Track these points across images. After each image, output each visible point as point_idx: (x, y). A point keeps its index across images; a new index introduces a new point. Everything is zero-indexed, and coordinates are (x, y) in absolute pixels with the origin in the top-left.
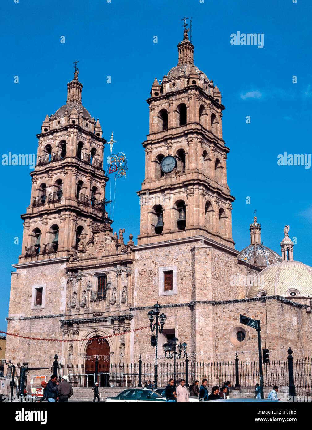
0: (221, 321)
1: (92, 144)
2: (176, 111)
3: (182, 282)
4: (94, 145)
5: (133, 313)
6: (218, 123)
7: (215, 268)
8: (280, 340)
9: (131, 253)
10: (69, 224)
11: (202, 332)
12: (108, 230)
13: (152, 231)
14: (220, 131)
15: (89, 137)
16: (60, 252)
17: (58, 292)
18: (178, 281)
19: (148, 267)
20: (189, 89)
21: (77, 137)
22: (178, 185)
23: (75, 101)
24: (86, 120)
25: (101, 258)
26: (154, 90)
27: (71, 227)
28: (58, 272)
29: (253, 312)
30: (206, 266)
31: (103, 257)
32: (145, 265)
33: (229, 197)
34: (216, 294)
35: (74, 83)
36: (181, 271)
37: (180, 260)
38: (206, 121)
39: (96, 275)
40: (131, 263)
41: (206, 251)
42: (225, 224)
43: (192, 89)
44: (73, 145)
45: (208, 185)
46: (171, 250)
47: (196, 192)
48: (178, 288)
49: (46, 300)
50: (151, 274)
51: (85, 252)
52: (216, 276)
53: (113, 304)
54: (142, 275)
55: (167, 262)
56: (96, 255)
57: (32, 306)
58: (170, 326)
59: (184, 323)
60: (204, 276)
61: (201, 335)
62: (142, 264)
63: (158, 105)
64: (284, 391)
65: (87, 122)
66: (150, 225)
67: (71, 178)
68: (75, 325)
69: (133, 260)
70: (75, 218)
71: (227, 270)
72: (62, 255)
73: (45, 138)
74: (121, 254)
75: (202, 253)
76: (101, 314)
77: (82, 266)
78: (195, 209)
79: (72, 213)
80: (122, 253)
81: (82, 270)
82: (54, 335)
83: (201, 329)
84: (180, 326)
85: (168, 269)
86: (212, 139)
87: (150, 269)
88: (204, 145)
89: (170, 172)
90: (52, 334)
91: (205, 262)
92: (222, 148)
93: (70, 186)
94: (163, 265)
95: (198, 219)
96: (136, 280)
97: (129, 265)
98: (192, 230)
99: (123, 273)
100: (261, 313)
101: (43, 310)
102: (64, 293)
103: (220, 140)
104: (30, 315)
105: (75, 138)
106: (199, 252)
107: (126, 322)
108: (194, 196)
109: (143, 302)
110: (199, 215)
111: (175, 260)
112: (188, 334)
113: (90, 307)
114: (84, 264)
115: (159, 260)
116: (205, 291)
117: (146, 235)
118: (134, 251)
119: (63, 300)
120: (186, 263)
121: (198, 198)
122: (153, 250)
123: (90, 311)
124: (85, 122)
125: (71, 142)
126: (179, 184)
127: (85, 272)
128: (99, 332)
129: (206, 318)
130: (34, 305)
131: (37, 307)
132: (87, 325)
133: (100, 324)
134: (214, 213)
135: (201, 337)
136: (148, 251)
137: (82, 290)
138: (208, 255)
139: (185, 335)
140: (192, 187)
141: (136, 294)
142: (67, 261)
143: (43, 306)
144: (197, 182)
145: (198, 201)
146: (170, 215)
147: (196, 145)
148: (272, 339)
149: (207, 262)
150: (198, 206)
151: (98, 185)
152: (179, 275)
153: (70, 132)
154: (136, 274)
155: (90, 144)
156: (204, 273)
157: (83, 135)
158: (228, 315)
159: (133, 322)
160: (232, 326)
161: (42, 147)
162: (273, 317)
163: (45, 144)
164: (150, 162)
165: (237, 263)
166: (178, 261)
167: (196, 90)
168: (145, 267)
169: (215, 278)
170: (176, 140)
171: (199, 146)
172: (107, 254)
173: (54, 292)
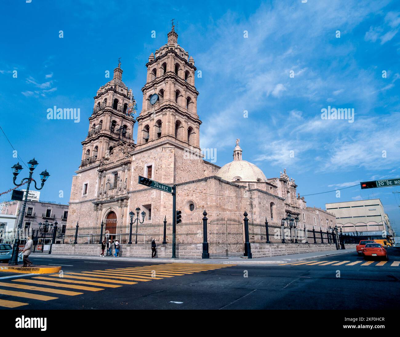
0: (180, 197)
1: (125, 101)
2: (161, 68)
3: (157, 172)
4: (126, 102)
5: (130, 195)
6: (192, 77)
7: (182, 163)
8: (216, 208)
9: (130, 157)
10: (103, 145)
11: (165, 205)
12: (120, 145)
13: (143, 141)
14: (192, 81)
15: (122, 97)
16: (97, 162)
17: (94, 185)
18: (154, 172)
19: (139, 165)
20: (168, 53)
21: (113, 96)
22: (158, 111)
23: (117, 78)
24: (122, 87)
25: (116, 162)
26: (150, 59)
27: (105, 146)
28: (95, 173)
29: (199, 189)
30: (170, 160)
31: (117, 161)
32: (137, 163)
33: (197, 120)
34: (182, 180)
35: (117, 69)
36: (157, 165)
37: (156, 158)
38: (181, 73)
39: (113, 173)
40: (130, 163)
41: (171, 150)
42: (194, 137)
43: (170, 53)
44: (110, 100)
45: (177, 109)
46: (152, 152)
47: (168, 113)
48: (155, 176)
49: (89, 191)
50: (140, 169)
51: (109, 160)
52: (183, 169)
53: (120, 190)
54: (135, 170)
55: (149, 160)
56: (114, 161)
57: (82, 195)
58: (148, 202)
59: (157, 200)
60: (169, 167)
61: (165, 207)
62: (136, 163)
63: (152, 67)
64: (199, 248)
65: (123, 89)
66: (142, 138)
67: (107, 118)
68: (100, 205)
69: (131, 161)
70: (108, 141)
71: (193, 166)
72: (97, 163)
73: (98, 99)
74: (125, 159)
75: (167, 151)
76: (113, 197)
77: (106, 168)
78: (167, 124)
79: (106, 138)
80: (126, 157)
81: (106, 170)
82: (91, 212)
83: (165, 203)
84: (154, 202)
85: (149, 165)
86: (183, 83)
87: (140, 166)
88: (177, 86)
89: (155, 104)
90: (90, 211)
91: (169, 157)
92: (193, 91)
93: (106, 123)
94: (147, 163)
95: (169, 130)
96: (132, 173)
97: (129, 165)
98: (164, 137)
99: (126, 170)
100: (205, 190)
101: (87, 197)
102: (97, 186)
103: (193, 86)
104: (81, 200)
105: (112, 96)
106: (165, 151)
107: (125, 201)
108: (167, 116)
109: (135, 188)
110: (169, 127)
111: (153, 158)
112: (158, 207)
113: (109, 193)
114: (108, 167)
115: (145, 159)
116: (169, 177)
117: (139, 144)
118: (132, 155)
119: (96, 190)
120: (160, 160)
121: (169, 116)
122: (142, 153)
123: (109, 196)
124: (120, 88)
125: (109, 98)
126: (158, 109)
127: (108, 171)
128: (112, 209)
129: (169, 195)
130: (84, 194)
131: (84, 195)
132: (106, 204)
133: (113, 203)
134: (184, 129)
135: (165, 208)
136: (139, 154)
137: (106, 183)
138: (172, 152)
139: (157, 208)
140: (166, 110)
141: (132, 182)
142: (99, 166)
143: (87, 195)
144: (168, 106)
145: (169, 119)
146: (153, 130)
147: (170, 85)
148: (210, 208)
149: (171, 157)
150: (169, 122)
151: (128, 125)
152: (155, 168)
153: (109, 93)
154: (132, 170)
155: (123, 101)
156: (168, 164)
157: (118, 95)
158: (184, 193)
159: (129, 200)
160: (186, 200)
161: (96, 104)
162: (212, 192)
163: (97, 102)
164: (145, 100)
165: (203, 162)
166: (155, 158)
167: (173, 53)
168: (137, 165)
169: (181, 170)
170: (159, 84)
171: (173, 86)
172: (119, 159)
173: (93, 186)
